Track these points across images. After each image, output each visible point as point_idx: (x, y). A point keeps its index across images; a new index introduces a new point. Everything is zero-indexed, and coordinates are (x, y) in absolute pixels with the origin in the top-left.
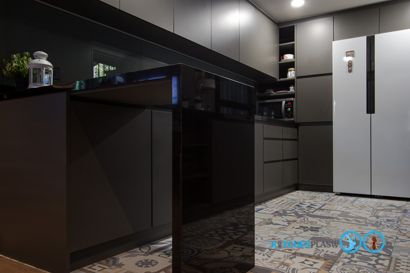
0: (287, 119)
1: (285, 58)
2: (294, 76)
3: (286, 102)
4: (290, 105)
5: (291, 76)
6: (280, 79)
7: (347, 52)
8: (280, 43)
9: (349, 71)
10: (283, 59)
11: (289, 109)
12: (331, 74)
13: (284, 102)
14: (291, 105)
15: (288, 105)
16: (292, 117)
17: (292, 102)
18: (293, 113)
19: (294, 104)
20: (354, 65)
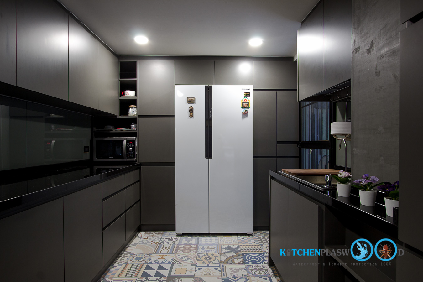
0: (128, 159)
1: (126, 95)
2: (136, 113)
3: (128, 141)
4: (131, 145)
5: (132, 113)
6: (120, 115)
7: (188, 98)
8: (121, 78)
9: (190, 116)
10: (124, 94)
11: (131, 148)
12: (173, 116)
13: (125, 141)
14: (133, 144)
15: (130, 145)
16: (134, 157)
17: (134, 141)
18: (134, 153)
19: (136, 143)
20: (195, 110)
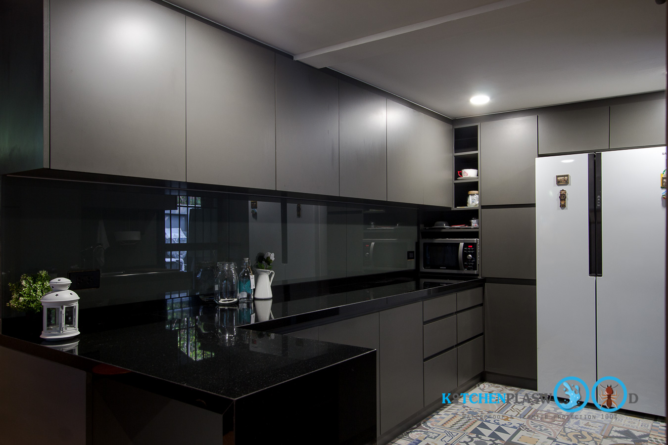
0: (466, 271)
1: (464, 176)
2: (477, 203)
3: (466, 245)
4: (471, 250)
5: (473, 202)
6: (455, 207)
7: (558, 177)
8: (455, 153)
9: (560, 206)
10: (461, 174)
11: (470, 255)
12: (534, 205)
13: (462, 245)
14: (473, 250)
15: (468, 250)
16: (475, 269)
17: (474, 245)
18: (475, 262)
19: (478, 248)
20: (568, 196)
